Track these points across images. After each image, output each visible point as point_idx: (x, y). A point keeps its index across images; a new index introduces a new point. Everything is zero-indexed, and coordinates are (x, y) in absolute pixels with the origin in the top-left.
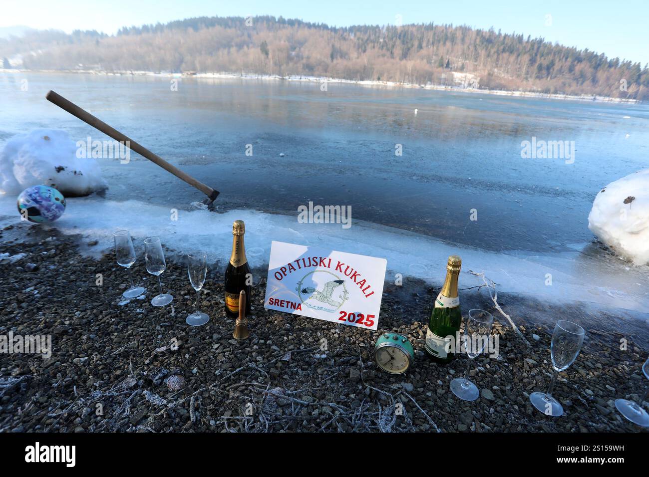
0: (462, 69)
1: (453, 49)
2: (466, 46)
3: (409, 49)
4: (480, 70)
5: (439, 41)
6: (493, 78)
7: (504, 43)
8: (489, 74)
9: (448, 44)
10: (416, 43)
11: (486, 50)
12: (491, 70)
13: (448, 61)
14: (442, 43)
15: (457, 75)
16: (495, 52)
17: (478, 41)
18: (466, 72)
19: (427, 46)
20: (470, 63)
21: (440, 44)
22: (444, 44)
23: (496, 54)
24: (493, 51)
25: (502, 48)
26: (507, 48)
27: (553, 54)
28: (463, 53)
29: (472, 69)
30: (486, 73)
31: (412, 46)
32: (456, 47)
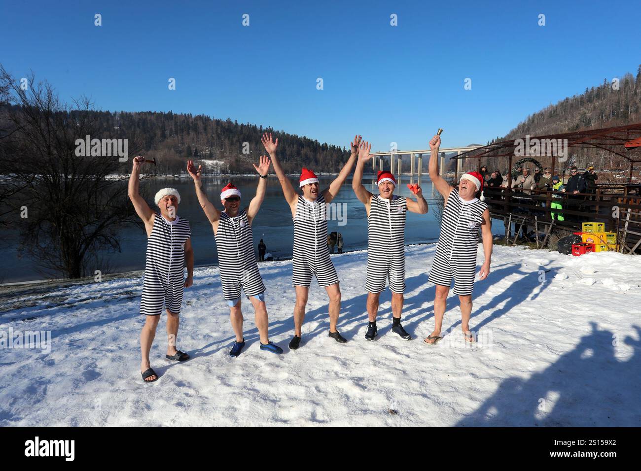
0: (210, 157)
1: (197, 137)
2: (209, 136)
3: (152, 138)
4: (228, 157)
5: (182, 130)
6: (241, 163)
7: (242, 133)
8: (237, 160)
9: (192, 134)
10: (159, 133)
11: (229, 138)
12: (237, 156)
13: (196, 150)
14: (185, 133)
15: (209, 162)
16: (237, 141)
17: (219, 131)
18: (215, 159)
19: (170, 135)
20: (217, 151)
21: (184, 133)
22: (188, 134)
23: (238, 143)
24: (235, 140)
25: (241, 137)
26: (246, 137)
27: (282, 142)
28: (208, 142)
29: (220, 156)
30: (233, 160)
31: (155, 135)
32: (200, 136)
